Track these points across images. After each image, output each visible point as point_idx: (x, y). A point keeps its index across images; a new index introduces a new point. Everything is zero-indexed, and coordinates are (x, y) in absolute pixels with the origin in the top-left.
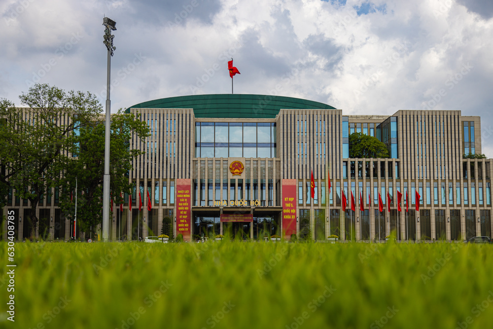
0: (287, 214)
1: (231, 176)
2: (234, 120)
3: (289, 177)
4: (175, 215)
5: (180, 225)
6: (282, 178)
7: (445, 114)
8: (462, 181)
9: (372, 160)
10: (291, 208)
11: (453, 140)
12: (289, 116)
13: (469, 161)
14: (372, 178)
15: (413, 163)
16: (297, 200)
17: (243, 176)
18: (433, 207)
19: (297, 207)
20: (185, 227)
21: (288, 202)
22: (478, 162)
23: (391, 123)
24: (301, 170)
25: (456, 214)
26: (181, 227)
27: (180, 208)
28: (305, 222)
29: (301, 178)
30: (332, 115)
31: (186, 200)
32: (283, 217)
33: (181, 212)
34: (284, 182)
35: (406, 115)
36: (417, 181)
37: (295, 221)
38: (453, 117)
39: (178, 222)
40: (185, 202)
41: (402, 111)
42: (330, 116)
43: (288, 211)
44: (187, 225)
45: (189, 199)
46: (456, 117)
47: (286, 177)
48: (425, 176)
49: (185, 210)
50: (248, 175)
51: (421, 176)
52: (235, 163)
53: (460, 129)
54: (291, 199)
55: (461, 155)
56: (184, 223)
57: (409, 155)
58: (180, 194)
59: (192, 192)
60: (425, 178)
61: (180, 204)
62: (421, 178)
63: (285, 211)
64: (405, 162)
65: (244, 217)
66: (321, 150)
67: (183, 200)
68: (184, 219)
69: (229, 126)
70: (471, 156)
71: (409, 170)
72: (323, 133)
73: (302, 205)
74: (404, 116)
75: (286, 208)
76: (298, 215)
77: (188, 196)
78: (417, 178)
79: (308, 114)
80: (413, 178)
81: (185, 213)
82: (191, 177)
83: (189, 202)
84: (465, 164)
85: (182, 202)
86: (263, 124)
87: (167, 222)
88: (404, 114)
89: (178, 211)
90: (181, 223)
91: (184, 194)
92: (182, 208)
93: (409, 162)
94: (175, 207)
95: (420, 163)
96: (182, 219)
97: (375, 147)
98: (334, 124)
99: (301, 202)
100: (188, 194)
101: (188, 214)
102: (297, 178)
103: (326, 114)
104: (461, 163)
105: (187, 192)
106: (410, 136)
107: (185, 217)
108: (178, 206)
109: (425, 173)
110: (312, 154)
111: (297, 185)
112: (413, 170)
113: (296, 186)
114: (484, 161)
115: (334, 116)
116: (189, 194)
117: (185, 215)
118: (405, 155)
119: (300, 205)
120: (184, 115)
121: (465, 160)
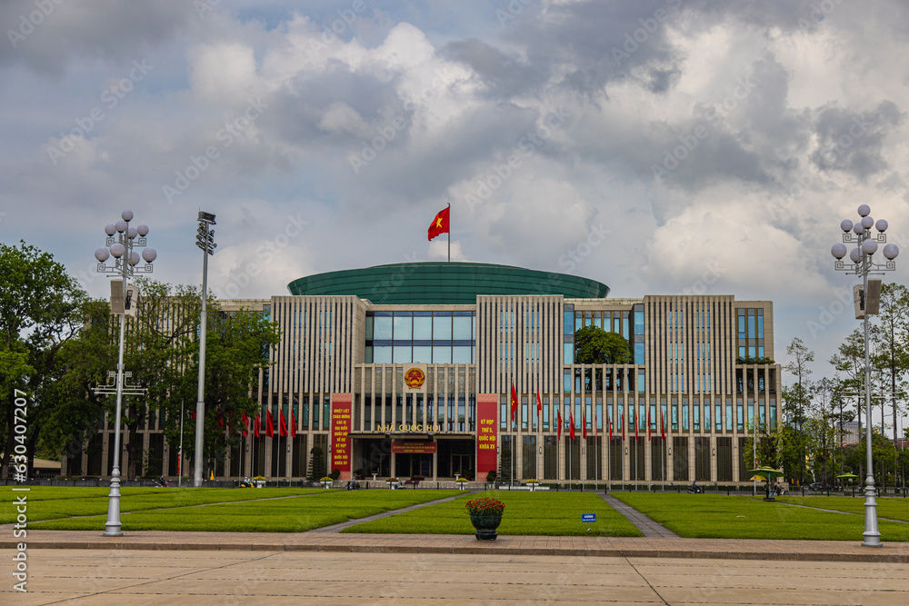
0: (483, 442)
1: (406, 390)
2: (422, 307)
3: (488, 391)
4: (330, 443)
5: (336, 457)
6: (477, 391)
7: (711, 301)
8: (734, 396)
9: (604, 366)
10: (489, 434)
11: (723, 337)
12: (488, 305)
13: (745, 367)
14: (604, 391)
15: (663, 370)
16: (498, 422)
17: (424, 390)
18: (691, 434)
19: (498, 433)
20: (343, 460)
21: (486, 426)
22: (759, 370)
23: (636, 313)
24: (504, 381)
25: (724, 443)
26: (338, 460)
27: (336, 434)
28: (507, 454)
29: (504, 392)
30: (549, 304)
31: (345, 422)
32: (478, 446)
33: (338, 440)
34: (479, 399)
35: (655, 303)
36: (669, 397)
37: (495, 452)
38: (722, 304)
39: (334, 453)
40: (343, 425)
41: (649, 297)
42: (546, 305)
43: (485, 438)
44: (345, 457)
45: (349, 421)
46: (728, 304)
47: (483, 391)
48: (680, 389)
49: (343, 437)
50: (431, 387)
51: (675, 389)
52: (413, 371)
53: (733, 322)
54: (490, 422)
55: (734, 359)
56: (342, 454)
57: (658, 359)
58: (336, 414)
59: (353, 412)
60: (680, 393)
61: (337, 428)
62: (675, 393)
63: (481, 438)
64: (653, 370)
65: (425, 446)
66: (532, 352)
67: (340, 423)
68: (342, 448)
69: (413, 316)
70: (749, 361)
71: (658, 381)
72: (535, 330)
73: (505, 430)
74: (652, 304)
75: (483, 434)
76: (499, 444)
77: (348, 417)
78: (669, 392)
79: (515, 301)
80: (664, 392)
81: (343, 440)
82: (352, 391)
83: (349, 424)
84: (739, 373)
85: (340, 425)
86: (461, 314)
87: (319, 453)
88: (652, 301)
89: (334, 438)
90: (338, 454)
91: (343, 414)
92: (340, 434)
93: (658, 370)
94: (331, 431)
95: (674, 370)
96: (340, 448)
97: (610, 348)
98: (551, 315)
99: (504, 426)
100: (347, 414)
101: (348, 442)
102: (498, 391)
103: (541, 302)
104: (734, 371)
105: (346, 411)
106: (660, 332)
107: (344, 446)
108: (334, 431)
109: (680, 385)
110: (520, 359)
111: (499, 402)
112: (664, 381)
113: (496, 403)
114: (767, 367)
115: (551, 305)
116: (349, 413)
117: (343, 443)
118: (653, 359)
119: (502, 430)
120: (344, 305)
121: (739, 367)
